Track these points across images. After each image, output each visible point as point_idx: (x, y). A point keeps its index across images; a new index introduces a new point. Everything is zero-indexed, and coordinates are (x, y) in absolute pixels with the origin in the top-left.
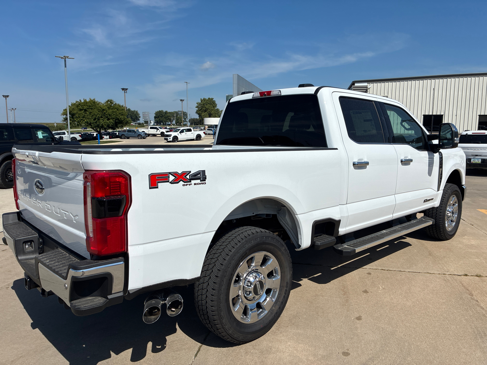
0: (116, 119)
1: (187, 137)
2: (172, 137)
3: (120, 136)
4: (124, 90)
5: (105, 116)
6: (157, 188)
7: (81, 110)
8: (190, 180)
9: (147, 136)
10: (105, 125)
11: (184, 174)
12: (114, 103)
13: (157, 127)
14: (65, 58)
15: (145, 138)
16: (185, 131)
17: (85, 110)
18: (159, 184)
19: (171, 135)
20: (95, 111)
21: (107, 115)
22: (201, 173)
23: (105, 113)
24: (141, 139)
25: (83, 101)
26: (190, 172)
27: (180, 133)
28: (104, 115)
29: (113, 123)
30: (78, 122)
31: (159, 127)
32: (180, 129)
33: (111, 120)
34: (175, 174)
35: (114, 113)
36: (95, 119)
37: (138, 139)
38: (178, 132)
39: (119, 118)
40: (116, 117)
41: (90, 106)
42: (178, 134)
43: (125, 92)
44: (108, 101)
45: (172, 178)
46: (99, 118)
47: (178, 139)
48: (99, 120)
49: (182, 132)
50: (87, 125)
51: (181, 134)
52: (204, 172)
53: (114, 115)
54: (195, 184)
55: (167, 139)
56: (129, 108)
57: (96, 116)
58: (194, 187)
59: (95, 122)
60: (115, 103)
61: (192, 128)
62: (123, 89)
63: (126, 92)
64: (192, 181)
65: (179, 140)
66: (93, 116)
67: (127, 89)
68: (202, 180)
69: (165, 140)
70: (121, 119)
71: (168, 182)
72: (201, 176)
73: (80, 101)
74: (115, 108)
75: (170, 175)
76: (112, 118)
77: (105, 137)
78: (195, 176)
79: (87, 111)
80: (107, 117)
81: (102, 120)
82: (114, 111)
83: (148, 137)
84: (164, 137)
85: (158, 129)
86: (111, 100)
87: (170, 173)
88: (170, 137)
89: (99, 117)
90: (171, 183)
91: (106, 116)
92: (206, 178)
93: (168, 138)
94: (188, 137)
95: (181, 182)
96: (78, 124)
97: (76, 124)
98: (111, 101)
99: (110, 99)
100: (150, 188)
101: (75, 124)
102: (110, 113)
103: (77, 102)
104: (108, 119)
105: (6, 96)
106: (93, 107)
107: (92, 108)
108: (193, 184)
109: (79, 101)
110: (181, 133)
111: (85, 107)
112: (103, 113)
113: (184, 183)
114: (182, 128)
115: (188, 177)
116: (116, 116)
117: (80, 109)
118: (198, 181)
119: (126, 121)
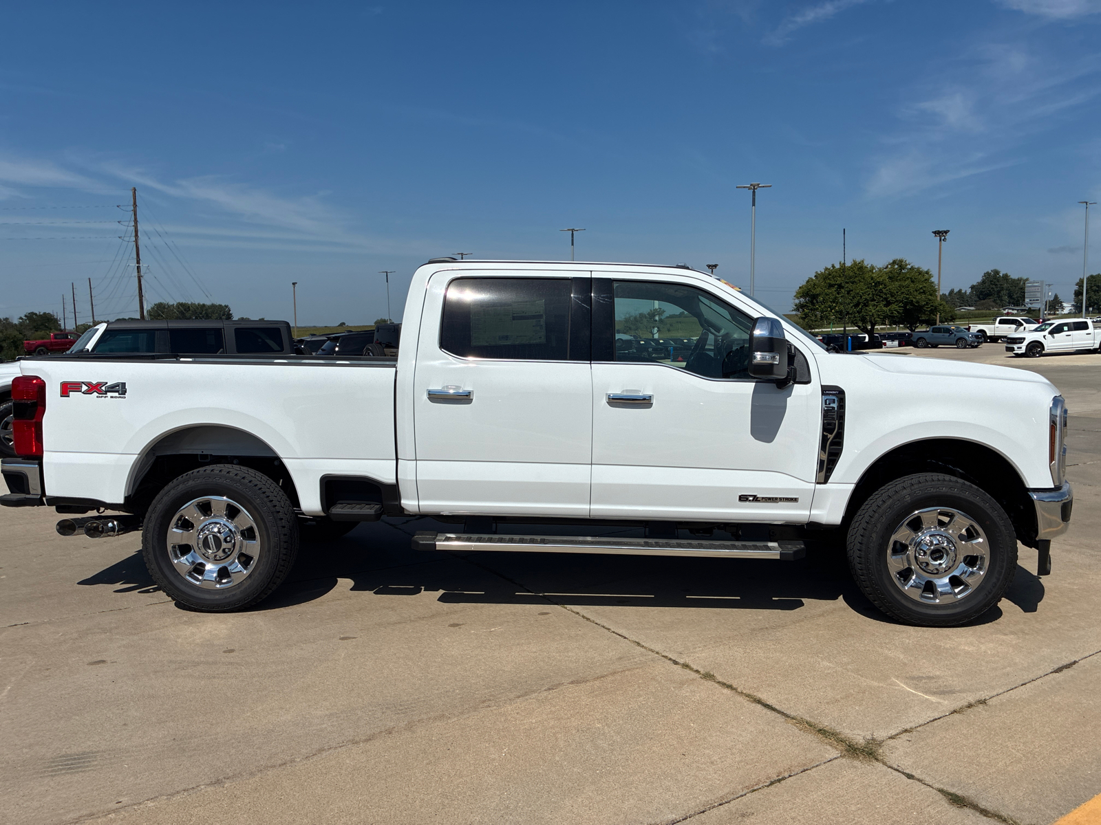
0: (906, 304)
1: (1071, 343)
2: (1026, 343)
3: (915, 340)
4: (941, 234)
5: (882, 297)
6: (69, 396)
7: (831, 286)
8: (106, 392)
9: (982, 343)
10: (878, 318)
11: (99, 385)
12: (909, 267)
13: (1019, 319)
14: (754, 188)
15: (976, 347)
16: (1066, 328)
17: (840, 286)
18: (71, 393)
19: (1024, 339)
20: (861, 288)
21: (886, 294)
22: (120, 386)
23: (881, 290)
24: (965, 348)
25: (837, 266)
26: (107, 383)
27: (1051, 333)
28: (879, 296)
29: (898, 312)
30: (822, 312)
31: (1022, 319)
32: (1053, 324)
33: (894, 306)
34: (89, 384)
35: (903, 290)
36: (857, 305)
37: (958, 348)
38: (1046, 333)
39: (914, 300)
40: (907, 299)
41: (851, 277)
42: (1044, 336)
43: (940, 240)
44: (894, 262)
45: (84, 388)
46: (868, 302)
47: (1044, 350)
48: (867, 306)
49: (1059, 329)
50: (839, 318)
51: (1054, 337)
52: (124, 384)
53: (903, 293)
54: (112, 397)
55: (1012, 349)
56: (1005, 273)
57: (861, 297)
58: (110, 400)
59: (858, 312)
60: (912, 267)
61: (1089, 321)
62: (937, 233)
63: (943, 238)
64: (108, 393)
65: (1046, 351)
66: (854, 297)
67: (946, 232)
68: (120, 392)
69: (1007, 350)
70: (918, 302)
71: (81, 391)
72: (120, 389)
73: (833, 266)
74: (908, 278)
75: (83, 385)
76: (897, 301)
77: (889, 343)
78: (113, 389)
79: (843, 288)
80: (886, 299)
81: (874, 305)
82: (904, 284)
83: (984, 344)
84: (1005, 345)
85: (1022, 325)
86: (901, 261)
87: (83, 383)
88: (1022, 343)
89: (866, 299)
90: (83, 393)
91: (884, 296)
92: (126, 392)
93: (1015, 346)
94: (1074, 343)
95: (95, 393)
96: (821, 317)
97: (819, 316)
98: (900, 264)
99: (898, 257)
100: (61, 396)
101: (816, 316)
102: (892, 291)
103: (826, 269)
104: (888, 304)
105: (713, 266)
106: (856, 279)
107: (855, 282)
108: (109, 397)
109: (829, 266)
110: (1055, 335)
111: (839, 281)
112: (876, 291)
113: (98, 395)
114: (1057, 322)
115: (103, 388)
116: (907, 296)
117: (830, 284)
118: (116, 394)
119: (932, 306)
